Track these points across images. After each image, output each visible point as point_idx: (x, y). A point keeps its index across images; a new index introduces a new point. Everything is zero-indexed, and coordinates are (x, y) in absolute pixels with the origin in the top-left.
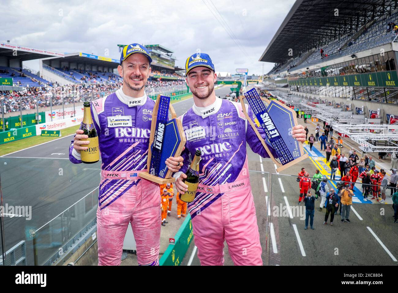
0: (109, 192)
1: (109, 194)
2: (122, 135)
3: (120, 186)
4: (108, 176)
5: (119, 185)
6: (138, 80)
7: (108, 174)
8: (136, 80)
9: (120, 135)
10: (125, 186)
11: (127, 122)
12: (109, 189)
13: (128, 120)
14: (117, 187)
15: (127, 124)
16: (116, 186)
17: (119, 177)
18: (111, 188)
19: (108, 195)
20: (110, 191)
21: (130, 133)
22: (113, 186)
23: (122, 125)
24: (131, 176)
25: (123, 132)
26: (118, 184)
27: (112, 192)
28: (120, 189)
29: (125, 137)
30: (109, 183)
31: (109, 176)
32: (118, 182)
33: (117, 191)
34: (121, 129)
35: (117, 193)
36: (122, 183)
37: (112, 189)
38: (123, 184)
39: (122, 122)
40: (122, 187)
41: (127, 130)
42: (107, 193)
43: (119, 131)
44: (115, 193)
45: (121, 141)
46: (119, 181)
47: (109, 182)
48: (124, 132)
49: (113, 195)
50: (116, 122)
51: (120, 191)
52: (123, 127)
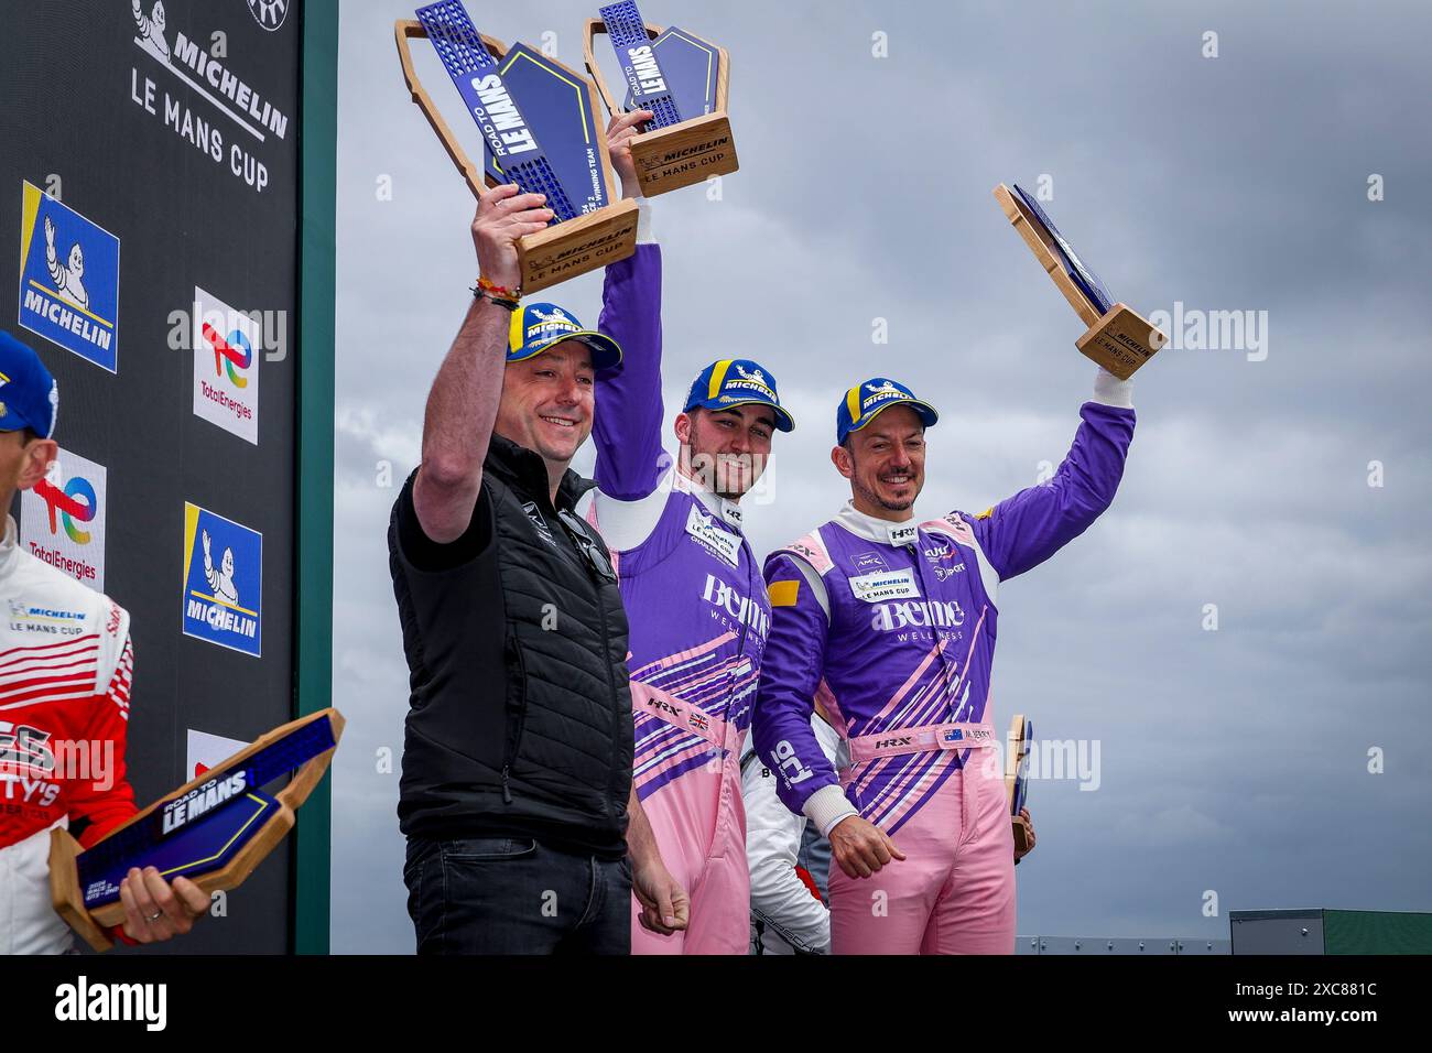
0: (886, 795)
1: (889, 801)
2: (903, 623)
3: (920, 774)
4: (878, 747)
5: (916, 770)
6: (902, 480)
7: (878, 743)
8: (897, 480)
9: (896, 621)
10: (931, 775)
11: (905, 586)
12: (888, 787)
13: (907, 581)
14: (909, 778)
15: (907, 590)
16: (905, 774)
17: (912, 744)
18: (892, 782)
19: (884, 805)
20: (890, 791)
21: (919, 616)
22: (897, 777)
23: (895, 596)
24: (947, 738)
25: (903, 614)
26: (912, 767)
27: (895, 794)
28: (919, 784)
29: (908, 629)
30: (885, 769)
31: (882, 747)
32: (910, 763)
33: (912, 791)
34: (897, 605)
35: (912, 796)
36: (923, 763)
37: (895, 786)
38: (927, 766)
39: (894, 587)
40: (924, 778)
41: (911, 607)
42: (882, 800)
43: (893, 610)
44: (907, 797)
45: (903, 638)
46: (915, 758)
47: (883, 765)
48: (905, 615)
49: (901, 803)
50: (878, 589)
51: (919, 790)
52: (901, 601)
